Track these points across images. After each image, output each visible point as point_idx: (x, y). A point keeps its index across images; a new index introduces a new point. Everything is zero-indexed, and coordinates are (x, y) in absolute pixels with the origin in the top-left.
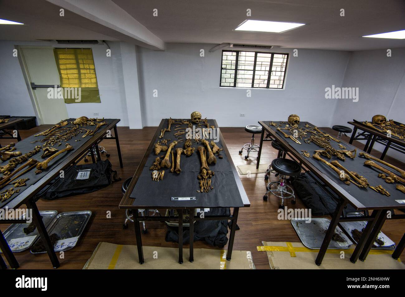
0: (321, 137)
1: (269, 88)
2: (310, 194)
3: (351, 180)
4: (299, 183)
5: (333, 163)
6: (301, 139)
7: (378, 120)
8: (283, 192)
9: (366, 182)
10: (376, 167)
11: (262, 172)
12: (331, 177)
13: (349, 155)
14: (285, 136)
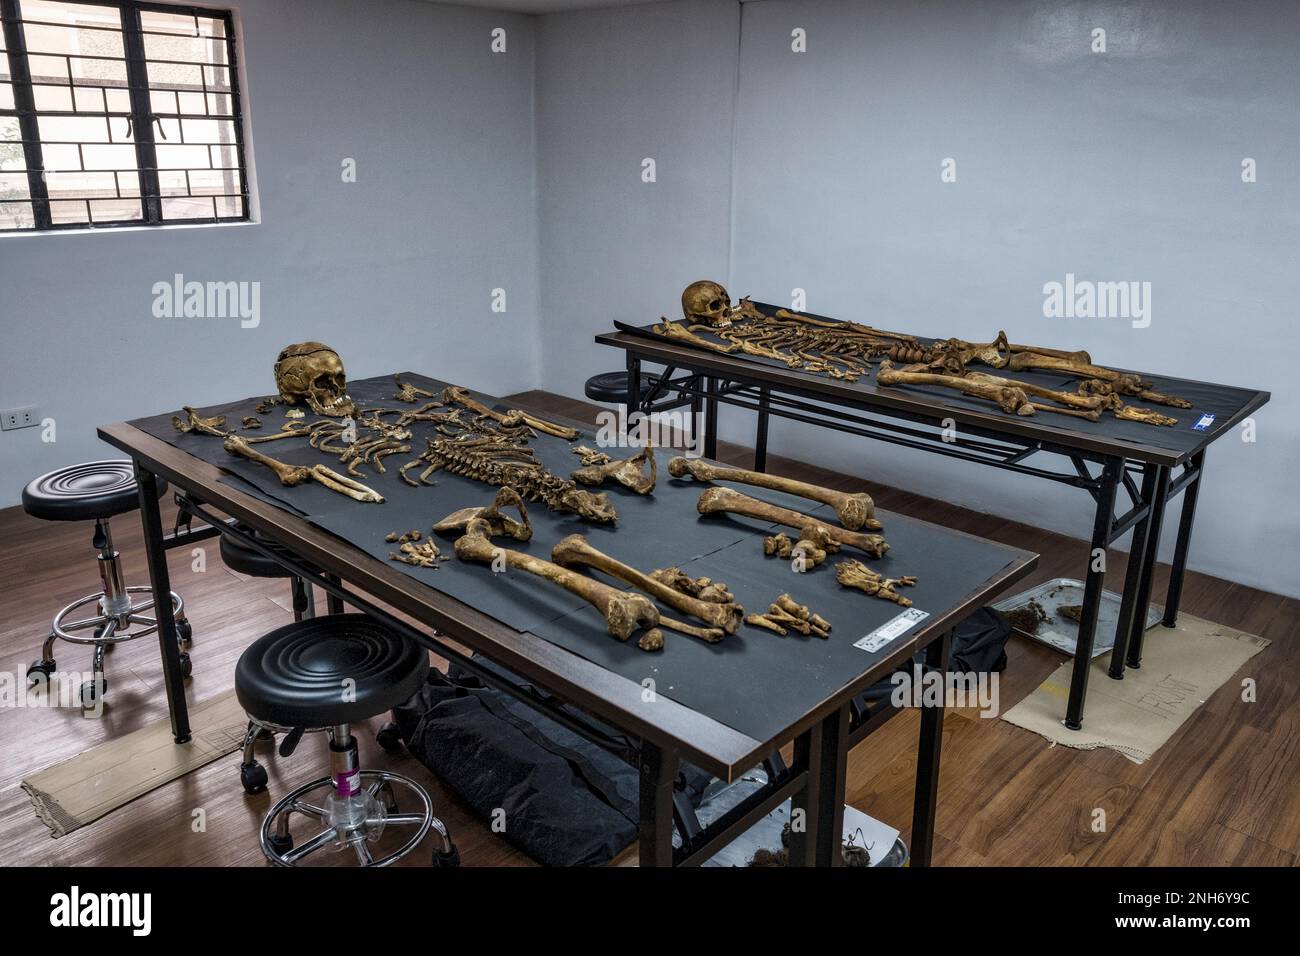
0: (485, 432)
1: (160, 221)
2: (523, 770)
3: (664, 620)
4: (450, 730)
5: (562, 554)
6: (379, 472)
7: (704, 302)
8: (364, 829)
9: (727, 601)
10: (747, 508)
11: (215, 753)
12: (570, 641)
13: (630, 482)
14: (284, 477)
